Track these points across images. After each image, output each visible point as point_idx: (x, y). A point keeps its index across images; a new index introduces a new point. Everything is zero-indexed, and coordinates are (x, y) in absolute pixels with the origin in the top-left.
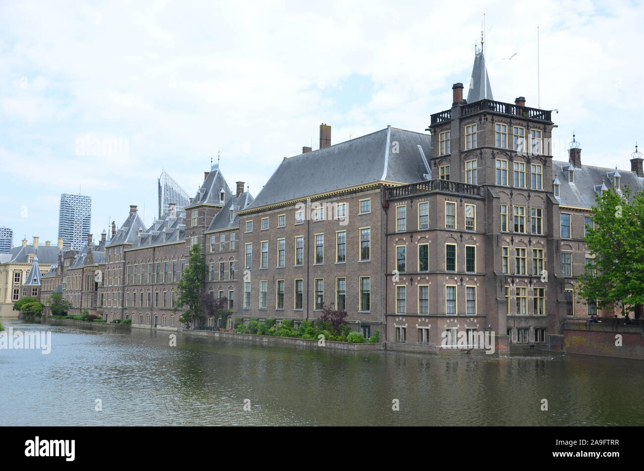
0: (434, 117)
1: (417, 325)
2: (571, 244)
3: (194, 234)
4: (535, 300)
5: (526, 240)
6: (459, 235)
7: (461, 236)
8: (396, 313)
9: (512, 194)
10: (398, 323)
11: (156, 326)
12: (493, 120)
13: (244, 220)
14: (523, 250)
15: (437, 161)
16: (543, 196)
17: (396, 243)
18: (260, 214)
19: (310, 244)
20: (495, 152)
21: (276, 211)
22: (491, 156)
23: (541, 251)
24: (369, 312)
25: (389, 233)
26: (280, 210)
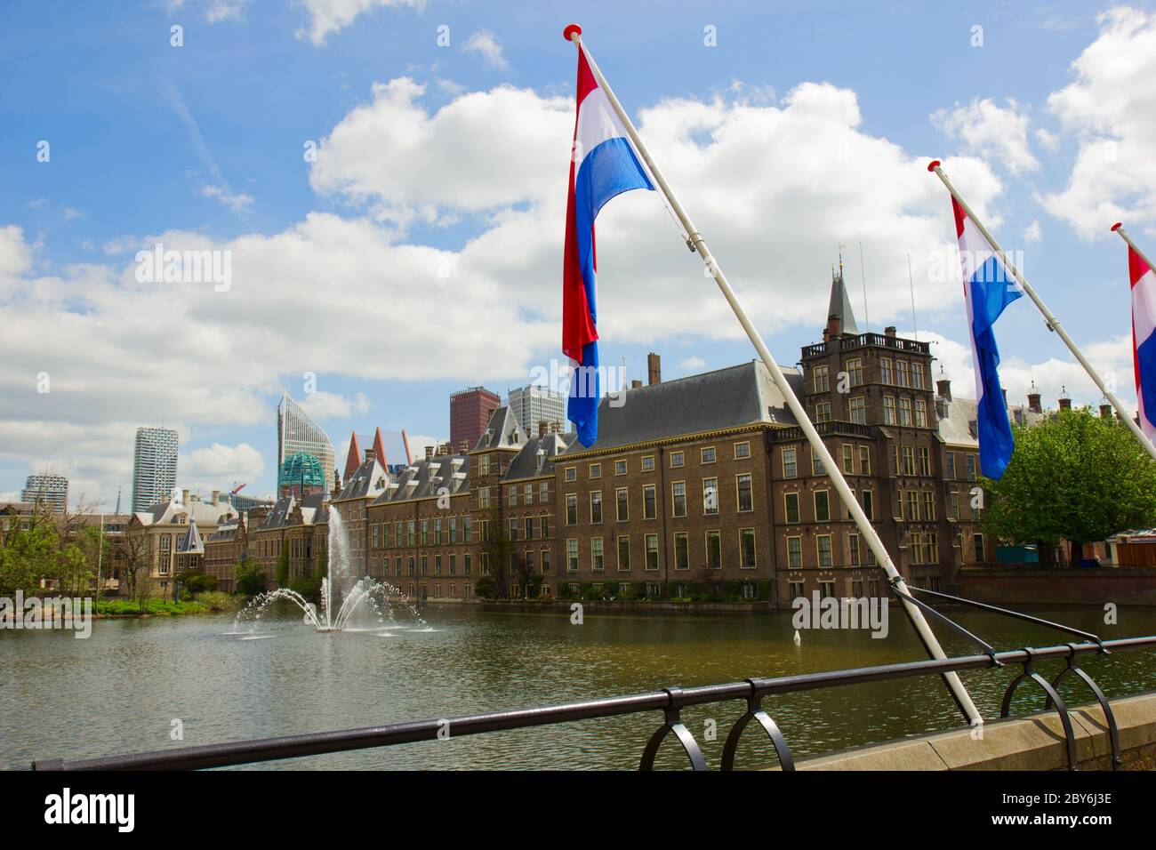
0: (805, 350)
1: (818, 579)
2: (956, 485)
3: (484, 484)
4: (929, 546)
5: (916, 483)
6: (856, 479)
7: (859, 481)
8: (789, 568)
9: (900, 434)
10: (792, 578)
11: (425, 597)
12: (878, 355)
13: (563, 467)
14: (915, 493)
15: (812, 398)
16: (928, 434)
17: (785, 491)
18: (587, 460)
19: (666, 493)
20: (883, 388)
21: (612, 456)
22: (878, 394)
23: (930, 494)
24: (755, 567)
25: (774, 479)
26: (619, 455)
